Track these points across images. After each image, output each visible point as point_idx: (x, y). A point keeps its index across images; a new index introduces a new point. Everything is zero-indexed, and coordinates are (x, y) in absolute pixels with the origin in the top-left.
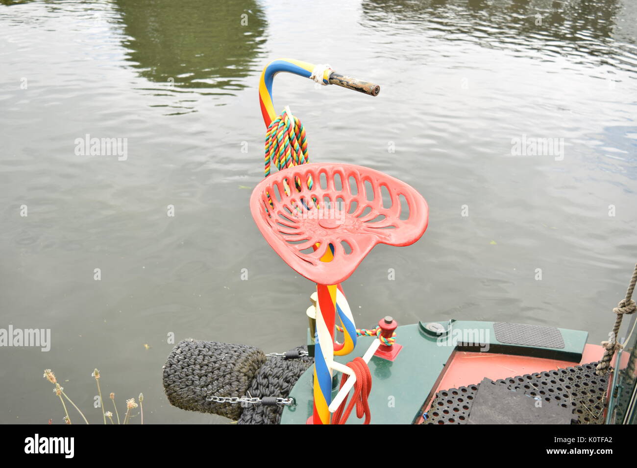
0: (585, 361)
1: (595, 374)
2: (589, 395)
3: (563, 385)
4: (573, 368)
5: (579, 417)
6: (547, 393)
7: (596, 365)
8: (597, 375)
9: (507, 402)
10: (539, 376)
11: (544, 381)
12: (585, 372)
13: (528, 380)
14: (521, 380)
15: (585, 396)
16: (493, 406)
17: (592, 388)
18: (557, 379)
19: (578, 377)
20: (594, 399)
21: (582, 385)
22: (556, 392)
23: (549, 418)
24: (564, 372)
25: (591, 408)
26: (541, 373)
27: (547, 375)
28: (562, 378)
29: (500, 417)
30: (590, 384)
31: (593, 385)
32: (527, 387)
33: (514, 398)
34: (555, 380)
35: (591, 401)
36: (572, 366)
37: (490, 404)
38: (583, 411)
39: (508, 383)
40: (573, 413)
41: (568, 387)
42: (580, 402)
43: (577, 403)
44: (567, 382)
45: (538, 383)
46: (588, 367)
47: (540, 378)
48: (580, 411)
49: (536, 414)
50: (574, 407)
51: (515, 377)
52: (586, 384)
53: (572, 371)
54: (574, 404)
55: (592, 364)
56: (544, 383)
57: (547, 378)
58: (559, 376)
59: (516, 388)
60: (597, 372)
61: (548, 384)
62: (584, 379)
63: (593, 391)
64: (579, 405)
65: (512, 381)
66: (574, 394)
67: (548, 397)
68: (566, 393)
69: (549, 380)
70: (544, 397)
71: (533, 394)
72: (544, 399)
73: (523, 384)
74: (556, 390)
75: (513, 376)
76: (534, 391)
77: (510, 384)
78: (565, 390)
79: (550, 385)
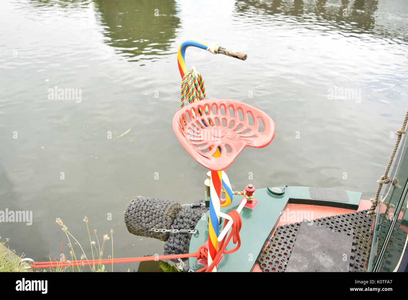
0: (360, 210)
1: (366, 216)
2: (363, 228)
3: (348, 223)
4: (353, 213)
5: (357, 241)
6: (339, 227)
7: (366, 212)
9: (316, 232)
10: (335, 218)
11: (338, 220)
12: (360, 215)
13: (329, 220)
14: (324, 220)
15: (360, 229)
16: (309, 235)
18: (345, 220)
19: (356, 218)
20: (365, 231)
22: (344, 227)
23: (340, 242)
24: (348, 215)
25: (364, 236)
26: (336, 216)
27: (339, 217)
28: (347, 219)
29: (313, 241)
30: (363, 222)
31: (365, 223)
32: (328, 224)
33: (321, 230)
34: (343, 220)
37: (307, 234)
38: (359, 238)
39: (317, 222)
40: (354, 239)
41: (351, 224)
42: (358, 232)
43: (356, 233)
44: (350, 221)
45: (334, 222)
46: (362, 213)
47: (335, 219)
48: (357, 238)
49: (333, 239)
50: (354, 236)
51: (321, 218)
52: (360, 222)
53: (353, 215)
54: (354, 234)
55: (364, 211)
56: (337, 222)
57: (339, 219)
58: (345, 217)
59: (322, 224)
61: (340, 222)
62: (360, 220)
63: (364, 226)
64: (357, 234)
65: (319, 221)
66: (354, 228)
67: (340, 229)
68: (350, 228)
69: (340, 220)
70: (337, 229)
71: (331, 228)
72: (337, 231)
73: (325, 222)
74: (344, 226)
75: (320, 218)
76: (331, 226)
77: (318, 222)
78: (349, 226)
79: (340, 223)
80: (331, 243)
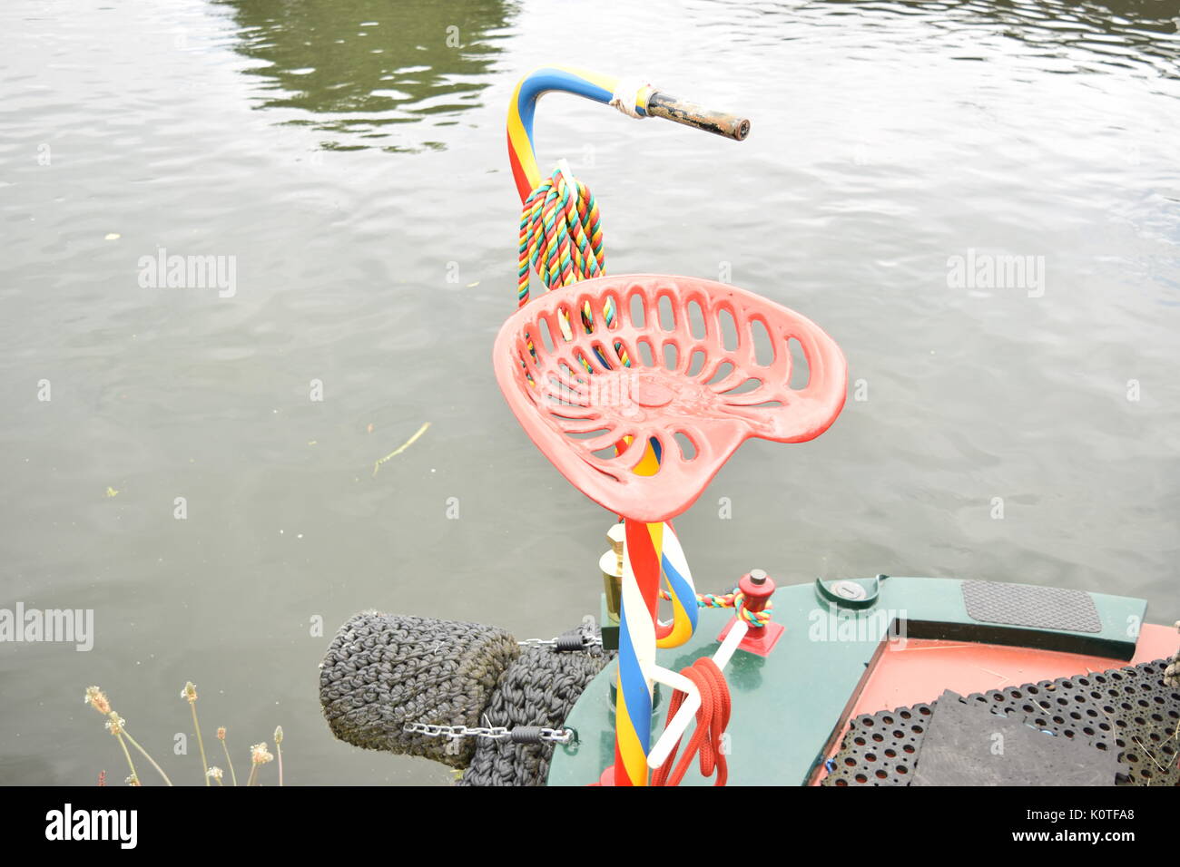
0: (1140, 658)
1: (1161, 683)
2: (1150, 724)
3: (1099, 705)
4: (1118, 670)
5: (1131, 769)
6: (1069, 720)
7: (1164, 666)
8: (1166, 686)
9: (989, 738)
10: (1052, 687)
11: (1063, 696)
12: (1141, 678)
13: (1031, 695)
14: (1016, 694)
15: (1141, 727)
16: (963, 746)
17: (1156, 712)
18: (1087, 694)
19: (1127, 689)
20: (1159, 734)
21: (1135, 705)
22: (1086, 720)
23: (1072, 770)
24: (1100, 679)
25: (1154, 751)
26: (1056, 681)
27: (1067, 685)
28: (1096, 690)
30: (1152, 703)
31: (1157, 705)
32: (1028, 708)
33: (1004, 730)
34: (1082, 695)
35: (1154, 737)
36: (1116, 666)
37: (956, 744)
38: (1139, 758)
39: (991, 700)
40: (1119, 761)
41: (1108, 709)
42: (1133, 739)
43: (1127, 740)
44: (1106, 698)
45: (1049, 701)
46: (1148, 670)
47: (1053, 690)
48: (1132, 758)
49: (1048, 763)
50: (1120, 749)
51: (1005, 690)
52: (1143, 703)
53: (1116, 676)
54: (1120, 743)
55: (1155, 664)
56: (1062, 701)
57: (1067, 690)
58: (1090, 686)
59: (1007, 710)
60: (1166, 681)
61: (1069, 704)
62: (1139, 694)
63: (1157, 717)
64: (1130, 744)
65: (999, 697)
66: (1120, 723)
67: (1070, 728)
68: (1105, 722)
69: (1071, 695)
70: (1062, 728)
71: (1040, 722)
72: (1061, 732)
73: (1021, 702)
74: (1084, 715)
75: (1000, 686)
76: (1041, 717)
77: (995, 702)
78: (1102, 716)
79: (1073, 705)
80: (1039, 775)
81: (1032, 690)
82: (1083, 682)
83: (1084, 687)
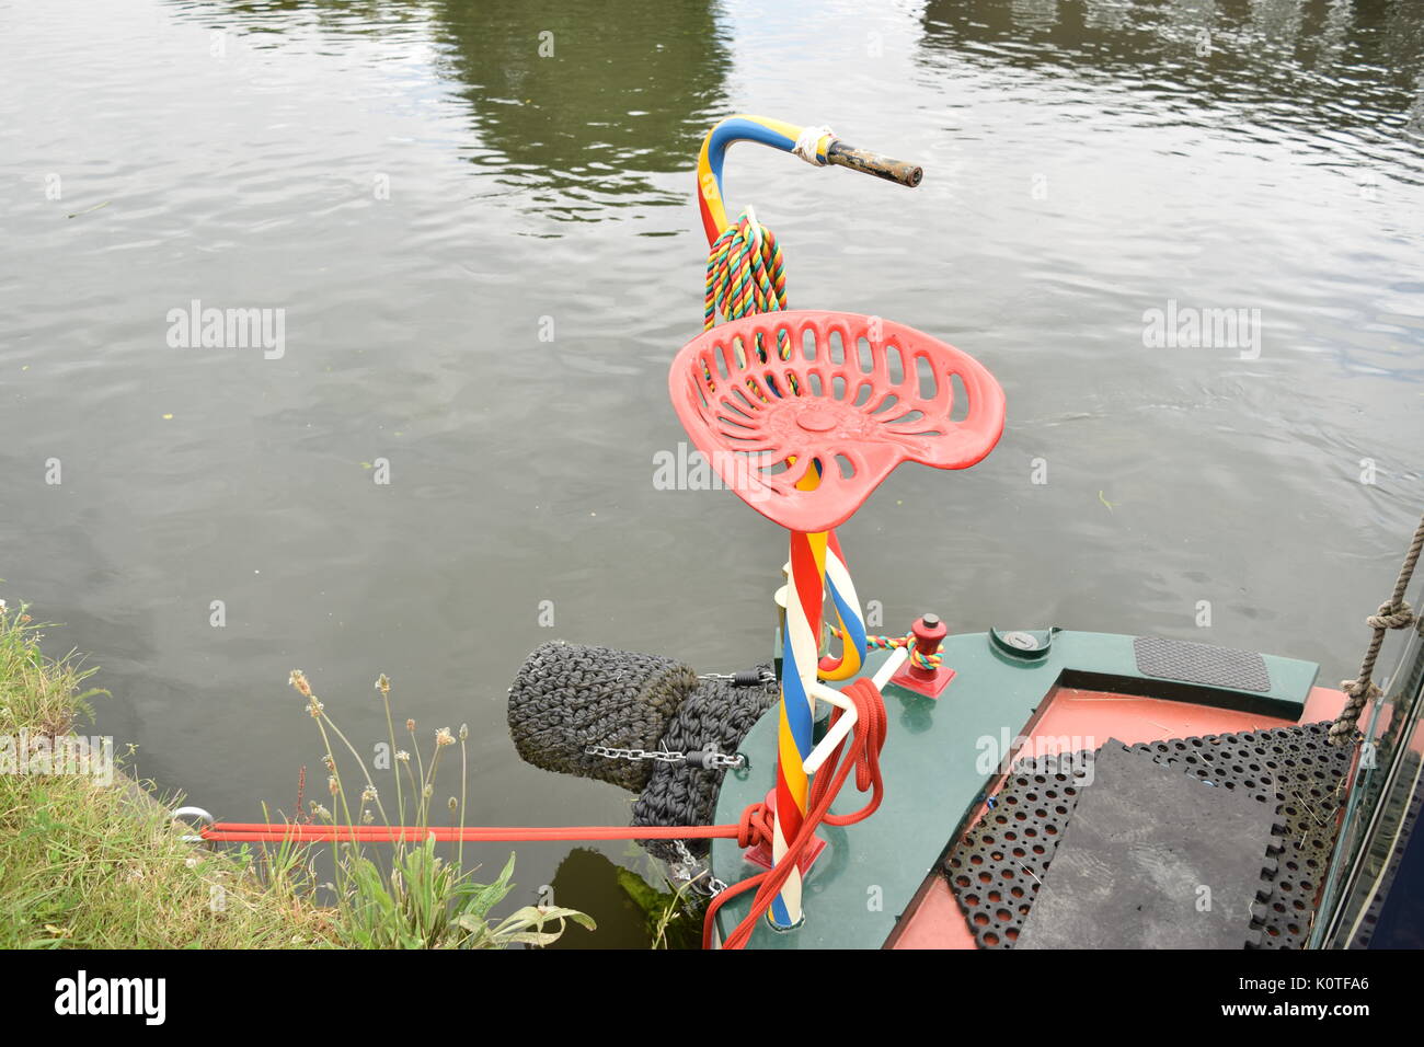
0: (1308, 719)
1: (1326, 743)
2: (1312, 782)
3: (1262, 760)
4: (1284, 730)
5: (1288, 821)
6: (1230, 773)
7: (1329, 727)
8: (1331, 746)
9: (1148, 785)
10: (1217, 741)
11: (1226, 750)
12: (1307, 738)
13: (1195, 748)
14: (1181, 746)
15: (1302, 783)
16: (1123, 792)
17: (1319, 770)
18: (1251, 749)
19: (1292, 747)
20: (1321, 790)
21: (1299, 763)
22: (1248, 773)
23: (1230, 819)
24: (1265, 736)
25: (1314, 806)
26: (1222, 735)
27: (1232, 740)
28: (1260, 747)
29: (1135, 812)
30: (1316, 761)
31: (1321, 763)
32: (1191, 760)
33: (1165, 778)
34: (1247, 750)
35: (1315, 793)
36: (1283, 725)
37: (1117, 788)
38: (1298, 812)
39: (1155, 751)
40: (1277, 813)
41: (1271, 765)
42: (1294, 793)
43: (1288, 795)
44: (1270, 754)
45: (1212, 754)
46: (1315, 730)
47: (1218, 744)
48: (1291, 811)
49: (1206, 811)
50: (1279, 802)
51: (1170, 741)
52: (1306, 761)
53: (1282, 735)
54: (1280, 796)
55: (1321, 724)
56: (1225, 755)
57: (1232, 745)
58: (1254, 743)
59: (1169, 760)
60: (1330, 740)
61: (1233, 757)
62: (1304, 752)
63: (1319, 775)
64: (1289, 799)
65: (1163, 747)
66: (1282, 779)
67: (1231, 780)
68: (1267, 776)
69: (1235, 750)
70: (1223, 780)
71: (1202, 773)
72: (1222, 783)
73: (1184, 754)
74: (1247, 769)
75: (1165, 739)
76: (1204, 769)
77: (1159, 753)
78: (1264, 771)
79: (1236, 759)
80: (1196, 821)
81: (1197, 743)
82: (1249, 738)
83: (1248, 743)
